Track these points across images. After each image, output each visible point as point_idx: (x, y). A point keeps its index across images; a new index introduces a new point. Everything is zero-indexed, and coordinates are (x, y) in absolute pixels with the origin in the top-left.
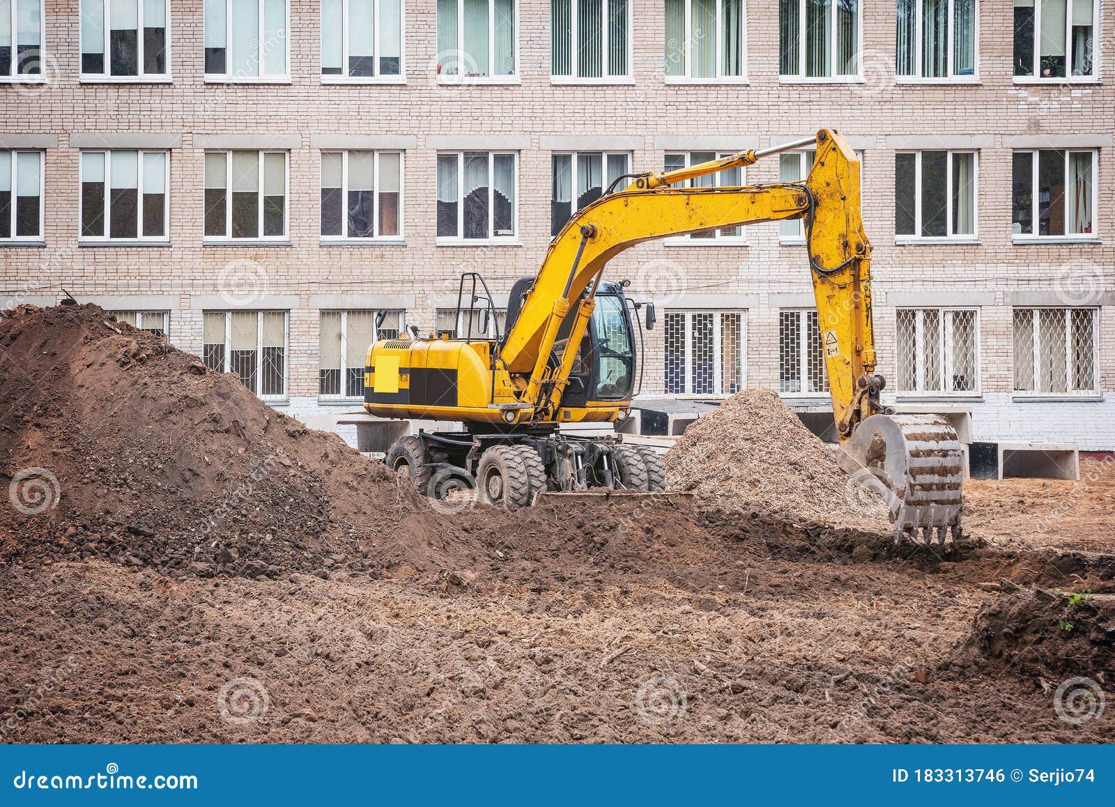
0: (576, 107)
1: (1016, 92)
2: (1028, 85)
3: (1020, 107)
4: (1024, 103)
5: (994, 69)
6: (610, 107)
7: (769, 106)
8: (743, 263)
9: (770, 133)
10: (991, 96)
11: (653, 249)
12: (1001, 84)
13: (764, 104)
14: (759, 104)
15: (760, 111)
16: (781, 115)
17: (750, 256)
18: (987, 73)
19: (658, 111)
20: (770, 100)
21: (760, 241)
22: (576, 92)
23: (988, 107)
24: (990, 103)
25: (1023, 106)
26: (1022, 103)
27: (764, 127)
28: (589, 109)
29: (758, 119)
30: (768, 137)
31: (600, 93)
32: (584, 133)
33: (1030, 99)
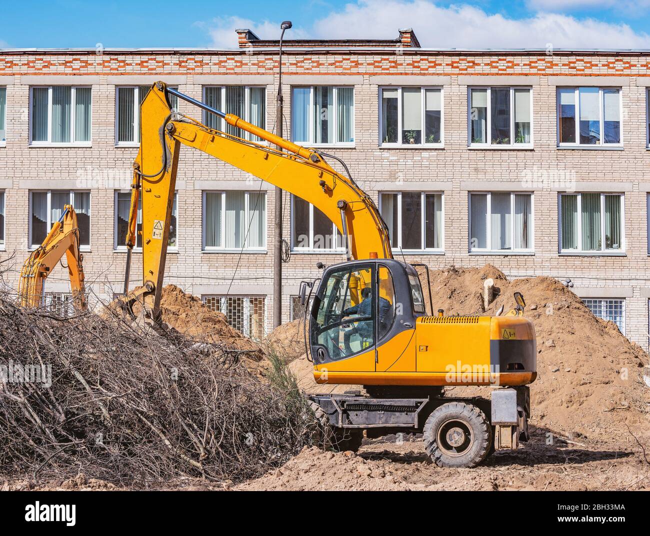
0: (47, 161)
1: (380, 153)
2: (389, 149)
3: (383, 163)
4: (386, 161)
5: (364, 138)
6: (72, 162)
7: (194, 161)
8: (173, 264)
9: (194, 179)
10: (362, 156)
11: (105, 254)
12: (369, 148)
13: (190, 160)
14: (186, 160)
15: (187, 164)
16: (202, 167)
17: (179, 260)
18: (359, 141)
19: (109, 164)
20: (194, 157)
21: (187, 250)
22: (47, 152)
23: (360, 163)
24: (361, 160)
25: (385, 162)
26: (385, 161)
27: (190, 175)
28: (57, 163)
29: (185, 169)
30: (193, 181)
31: (65, 152)
32: (53, 178)
33: (391, 158)
